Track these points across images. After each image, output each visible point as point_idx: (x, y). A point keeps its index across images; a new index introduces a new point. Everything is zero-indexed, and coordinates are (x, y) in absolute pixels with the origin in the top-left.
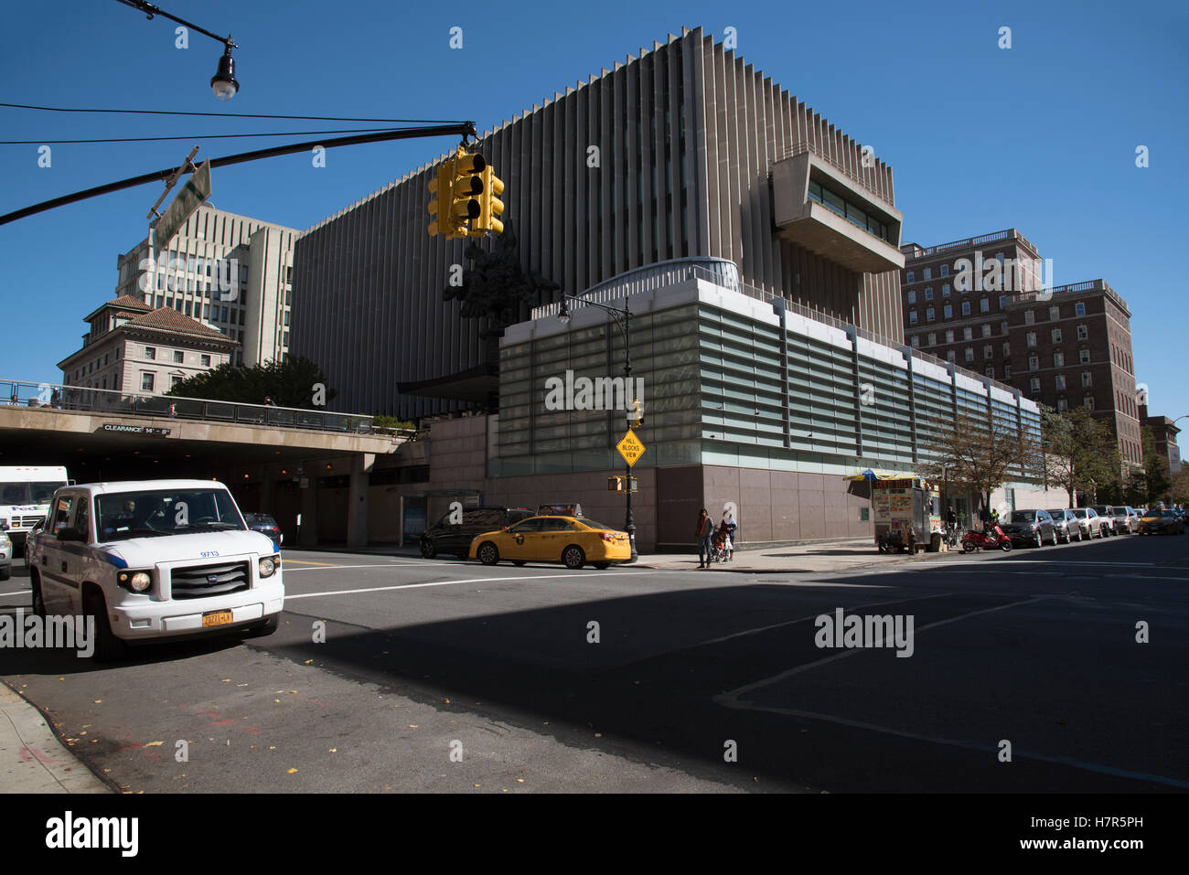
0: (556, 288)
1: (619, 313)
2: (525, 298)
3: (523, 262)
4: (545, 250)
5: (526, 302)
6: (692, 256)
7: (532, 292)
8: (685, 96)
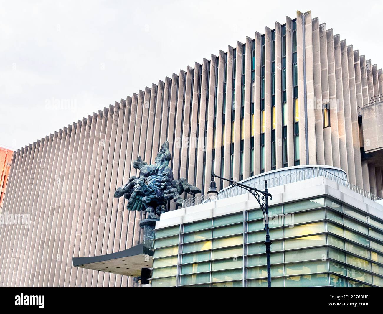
0: (198, 192)
1: (259, 193)
2: (175, 198)
3: (175, 171)
4: (191, 165)
5: (175, 201)
6: (302, 165)
7: (180, 194)
8: (298, 58)
